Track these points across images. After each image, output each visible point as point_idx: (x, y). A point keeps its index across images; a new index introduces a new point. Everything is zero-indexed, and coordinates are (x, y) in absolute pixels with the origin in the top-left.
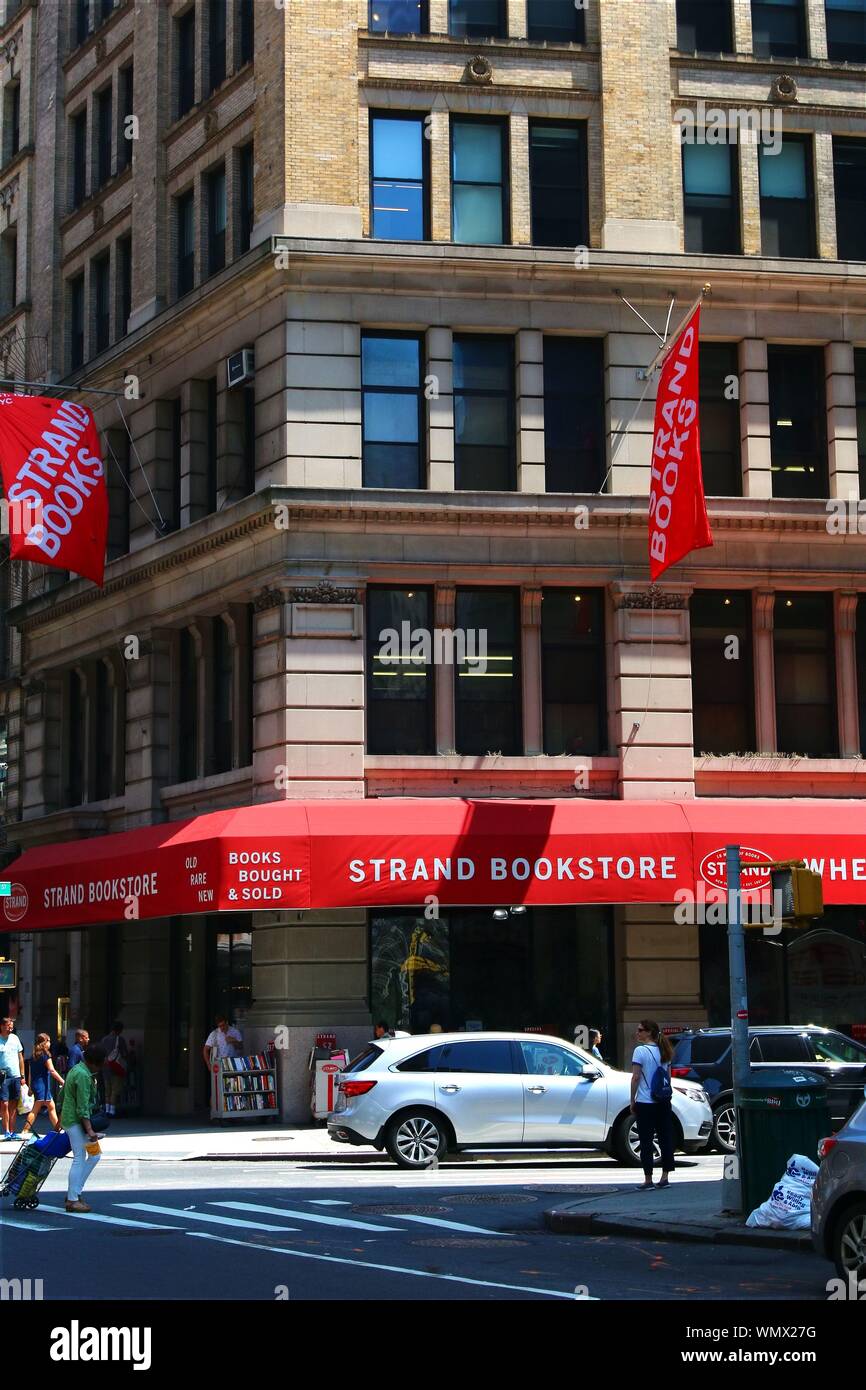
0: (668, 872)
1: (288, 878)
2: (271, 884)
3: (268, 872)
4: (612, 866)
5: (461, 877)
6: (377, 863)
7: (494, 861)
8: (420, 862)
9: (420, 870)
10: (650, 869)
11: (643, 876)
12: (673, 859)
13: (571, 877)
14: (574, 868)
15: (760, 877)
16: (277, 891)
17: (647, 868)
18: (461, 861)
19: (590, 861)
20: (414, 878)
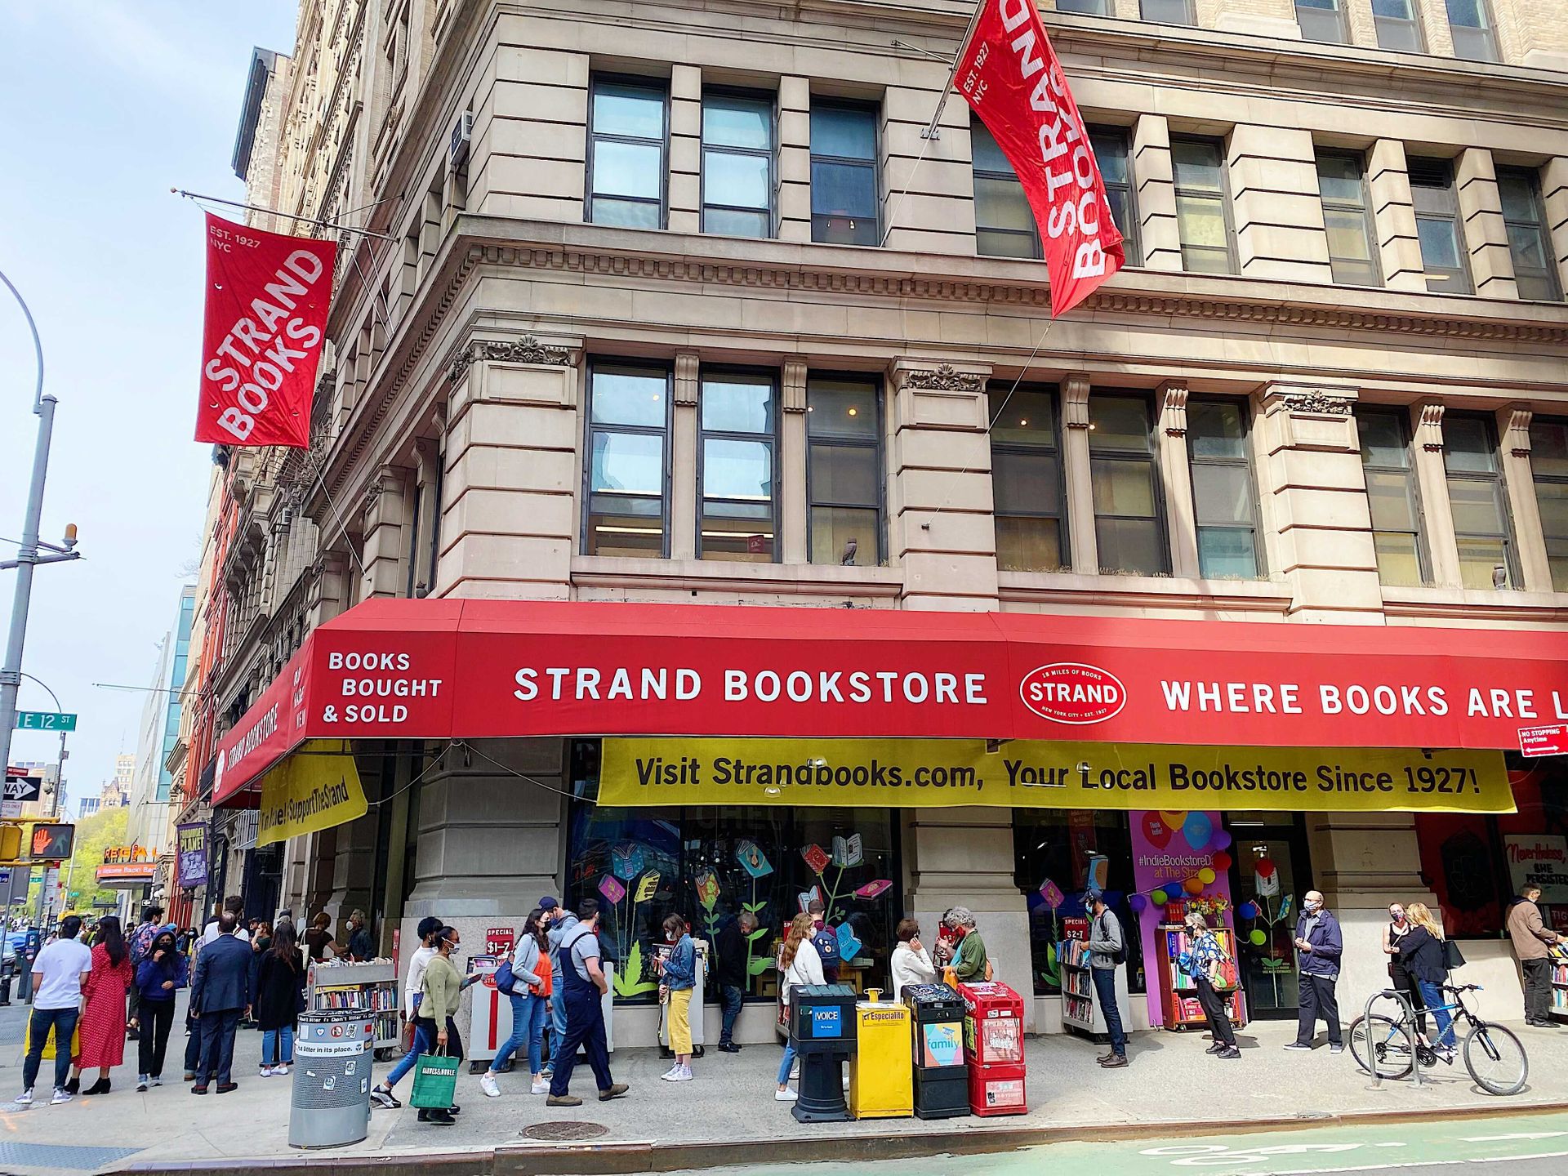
0: (976, 694)
1: (419, 691)
2: (392, 700)
3: (389, 682)
4: (897, 685)
5: (680, 695)
6: (558, 673)
7: (729, 674)
8: (622, 673)
9: (621, 684)
10: (950, 689)
11: (940, 699)
12: (981, 677)
13: (839, 698)
14: (844, 686)
15: (1104, 704)
16: (400, 710)
17: (946, 688)
18: (681, 673)
19: (865, 677)
20: (611, 696)
